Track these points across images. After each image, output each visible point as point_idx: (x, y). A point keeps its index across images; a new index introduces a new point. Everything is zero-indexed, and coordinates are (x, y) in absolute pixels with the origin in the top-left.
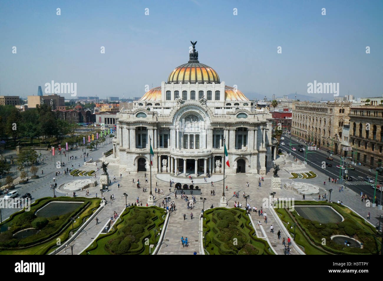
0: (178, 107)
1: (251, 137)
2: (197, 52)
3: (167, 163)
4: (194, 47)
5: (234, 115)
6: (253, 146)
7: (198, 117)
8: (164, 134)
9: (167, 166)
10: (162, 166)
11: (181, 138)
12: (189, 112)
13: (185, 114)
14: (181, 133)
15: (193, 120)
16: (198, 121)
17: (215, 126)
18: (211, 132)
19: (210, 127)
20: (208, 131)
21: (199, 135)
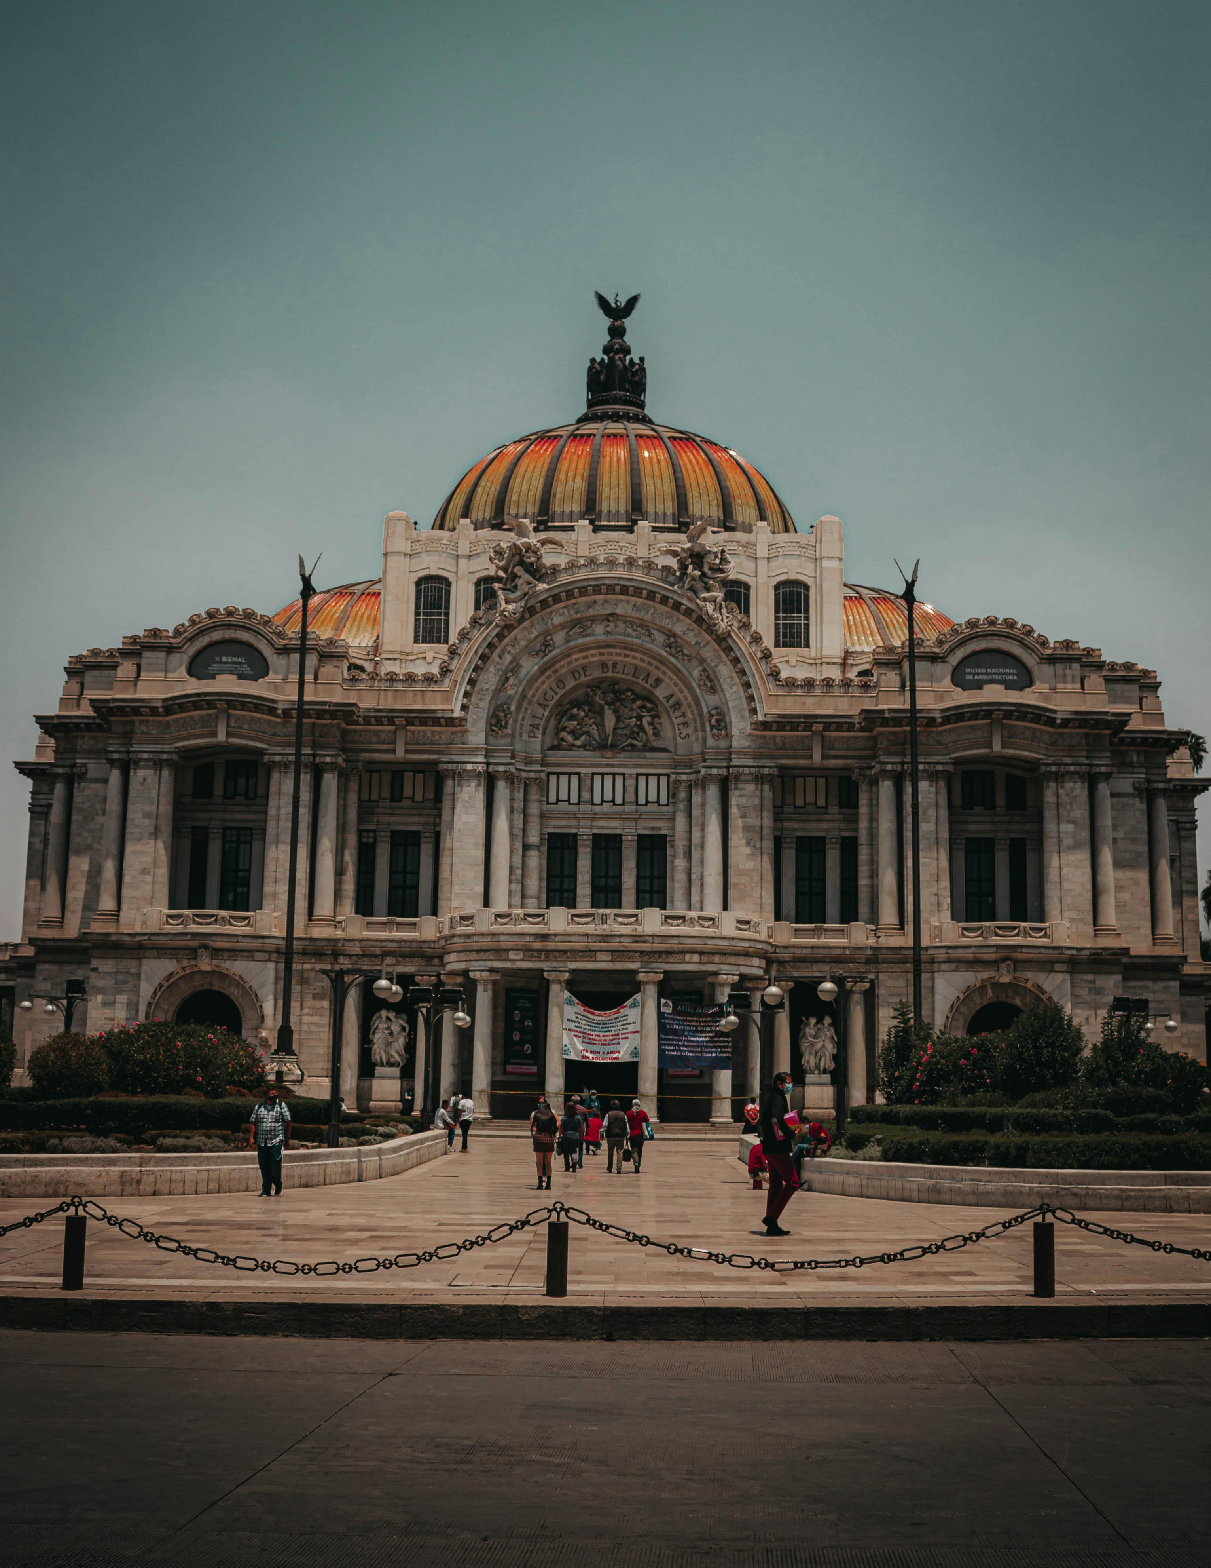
0: (511, 607)
1: (1070, 828)
2: (642, 359)
3: (410, 1048)
4: (617, 332)
5: (933, 658)
6: (1089, 896)
7: (660, 693)
8: (393, 832)
9: (407, 1073)
10: (367, 1068)
11: (524, 856)
12: (592, 655)
13: (562, 667)
14: (522, 816)
15: (621, 725)
16: (655, 728)
17: (790, 752)
18: (757, 801)
19: (750, 762)
20: (736, 789)
21: (665, 836)
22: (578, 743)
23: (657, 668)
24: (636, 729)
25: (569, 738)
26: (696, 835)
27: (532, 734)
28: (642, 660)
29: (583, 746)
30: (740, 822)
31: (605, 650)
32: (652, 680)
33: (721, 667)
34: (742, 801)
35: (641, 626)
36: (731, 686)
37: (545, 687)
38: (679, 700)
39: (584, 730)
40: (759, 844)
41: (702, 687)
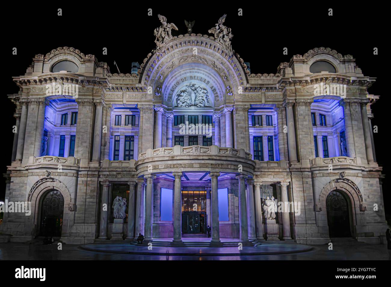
7: (209, 86)
8: (126, 136)
9: (126, 220)
10: (111, 219)
11: (167, 142)
12: (188, 73)
13: (178, 76)
15: (197, 99)
16: (207, 100)
17: (254, 100)
18: (244, 118)
19: (241, 103)
20: (236, 114)
23: (208, 76)
24: (201, 100)
25: (181, 104)
26: (222, 133)
27: (169, 100)
28: (203, 74)
29: (185, 106)
30: (239, 125)
31: (191, 70)
32: (206, 82)
33: (230, 71)
34: (239, 118)
35: (204, 59)
36: (234, 77)
37: (173, 84)
38: (215, 88)
39: (185, 101)
40: (245, 133)
41: (224, 79)
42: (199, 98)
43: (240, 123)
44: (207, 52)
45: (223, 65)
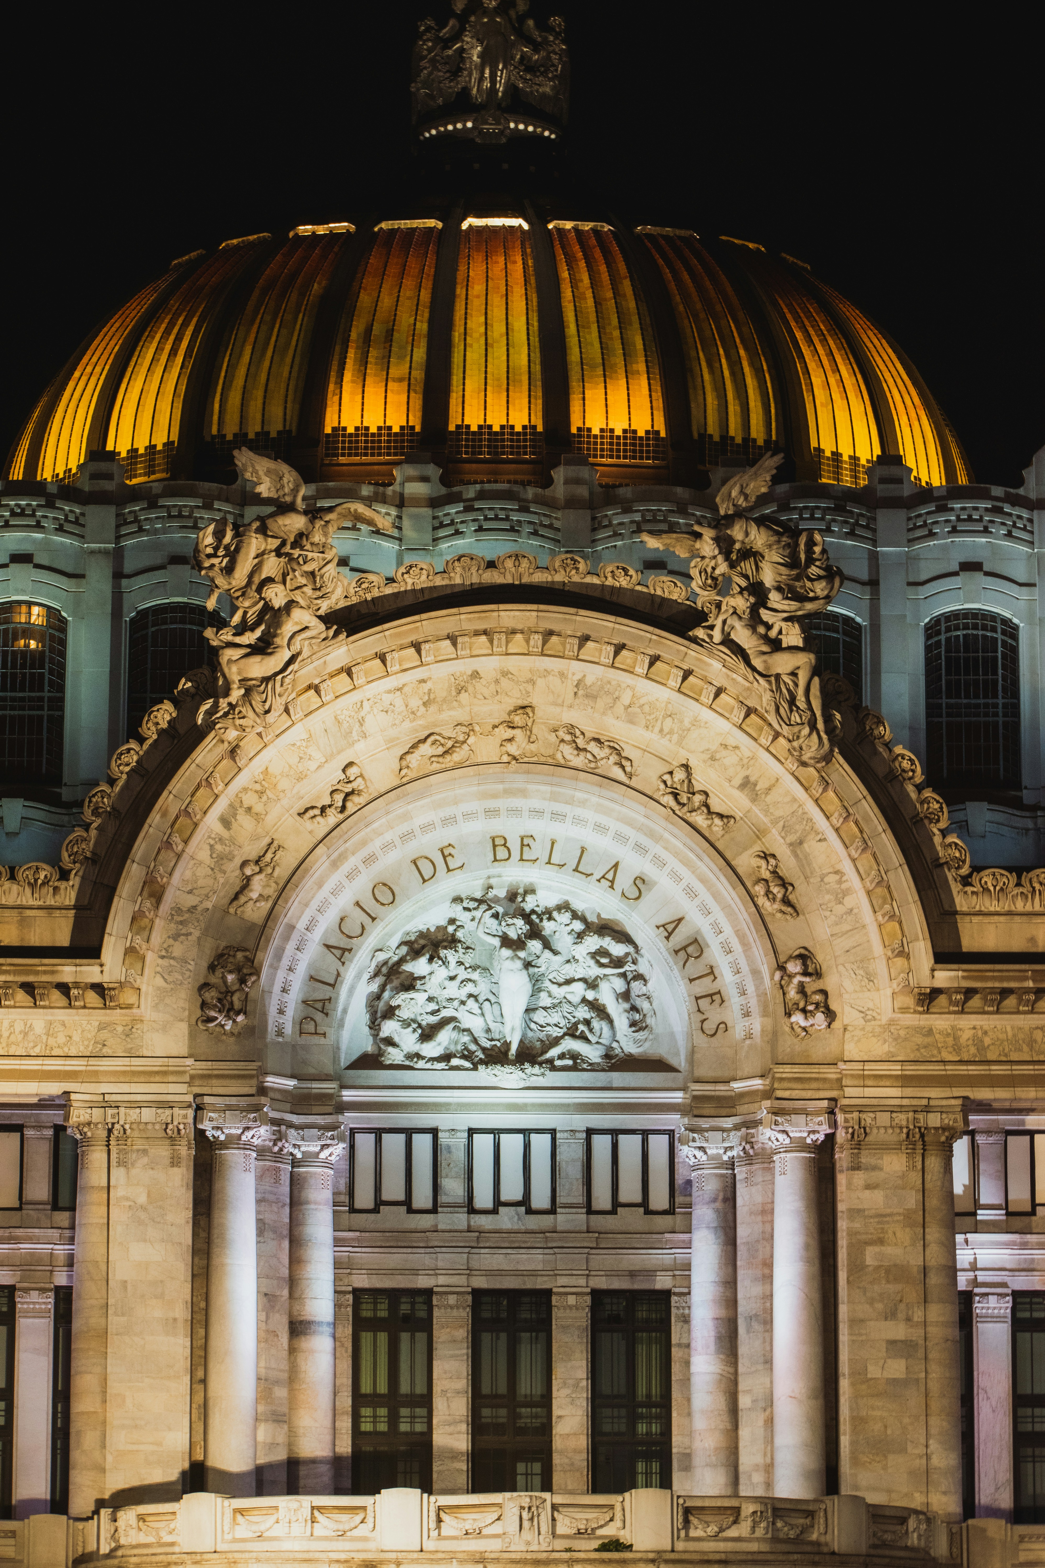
7: (648, 915)
11: (292, 1350)
12: (467, 816)
13: (386, 847)
14: (286, 1244)
15: (544, 1000)
16: (634, 1008)
17: (992, 1069)
18: (912, 1200)
20: (856, 1167)
21: (666, 1294)
22: (431, 1049)
23: (640, 849)
24: (583, 1013)
25: (408, 1040)
26: (747, 1290)
27: (311, 1027)
28: (600, 828)
29: (446, 1057)
30: (871, 1255)
31: (501, 803)
32: (624, 881)
33: (811, 846)
34: (875, 1200)
35: (597, 740)
36: (841, 896)
37: (343, 902)
38: (698, 932)
39: (445, 1013)
40: (918, 1315)
41: (762, 901)
42: (559, 992)
43: (881, 1241)
44: (626, 699)
45: (755, 798)
